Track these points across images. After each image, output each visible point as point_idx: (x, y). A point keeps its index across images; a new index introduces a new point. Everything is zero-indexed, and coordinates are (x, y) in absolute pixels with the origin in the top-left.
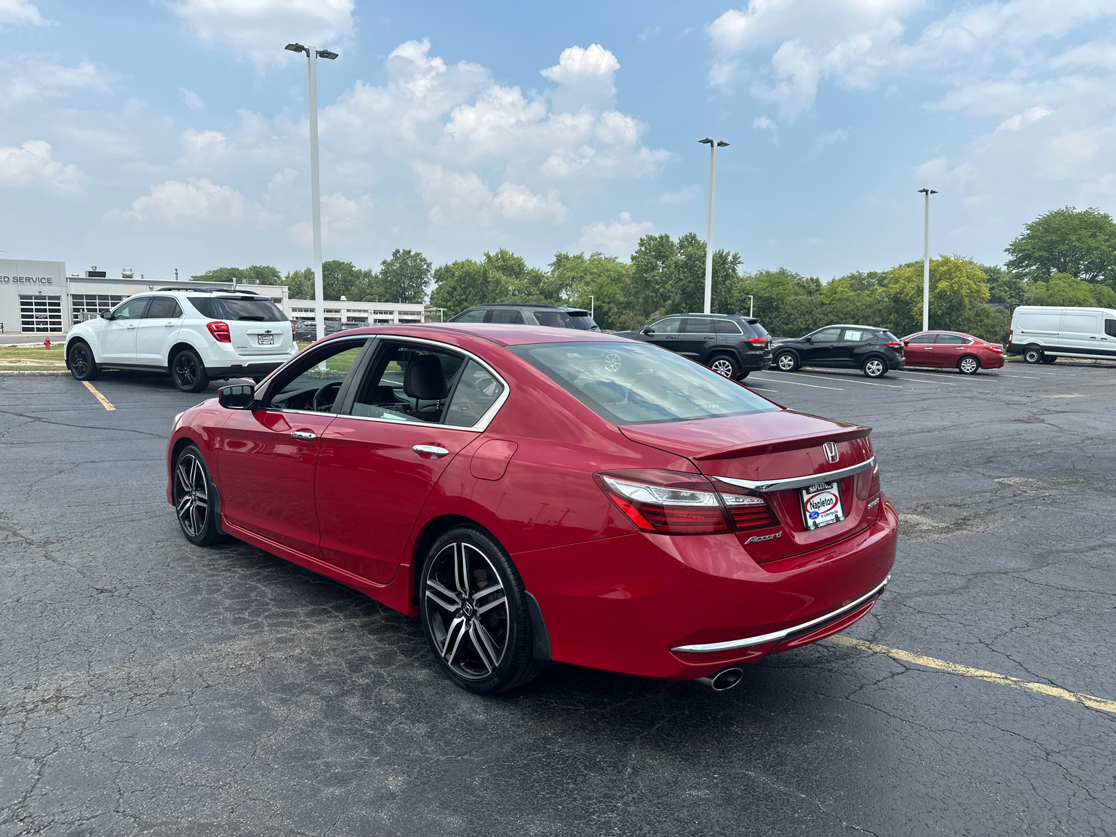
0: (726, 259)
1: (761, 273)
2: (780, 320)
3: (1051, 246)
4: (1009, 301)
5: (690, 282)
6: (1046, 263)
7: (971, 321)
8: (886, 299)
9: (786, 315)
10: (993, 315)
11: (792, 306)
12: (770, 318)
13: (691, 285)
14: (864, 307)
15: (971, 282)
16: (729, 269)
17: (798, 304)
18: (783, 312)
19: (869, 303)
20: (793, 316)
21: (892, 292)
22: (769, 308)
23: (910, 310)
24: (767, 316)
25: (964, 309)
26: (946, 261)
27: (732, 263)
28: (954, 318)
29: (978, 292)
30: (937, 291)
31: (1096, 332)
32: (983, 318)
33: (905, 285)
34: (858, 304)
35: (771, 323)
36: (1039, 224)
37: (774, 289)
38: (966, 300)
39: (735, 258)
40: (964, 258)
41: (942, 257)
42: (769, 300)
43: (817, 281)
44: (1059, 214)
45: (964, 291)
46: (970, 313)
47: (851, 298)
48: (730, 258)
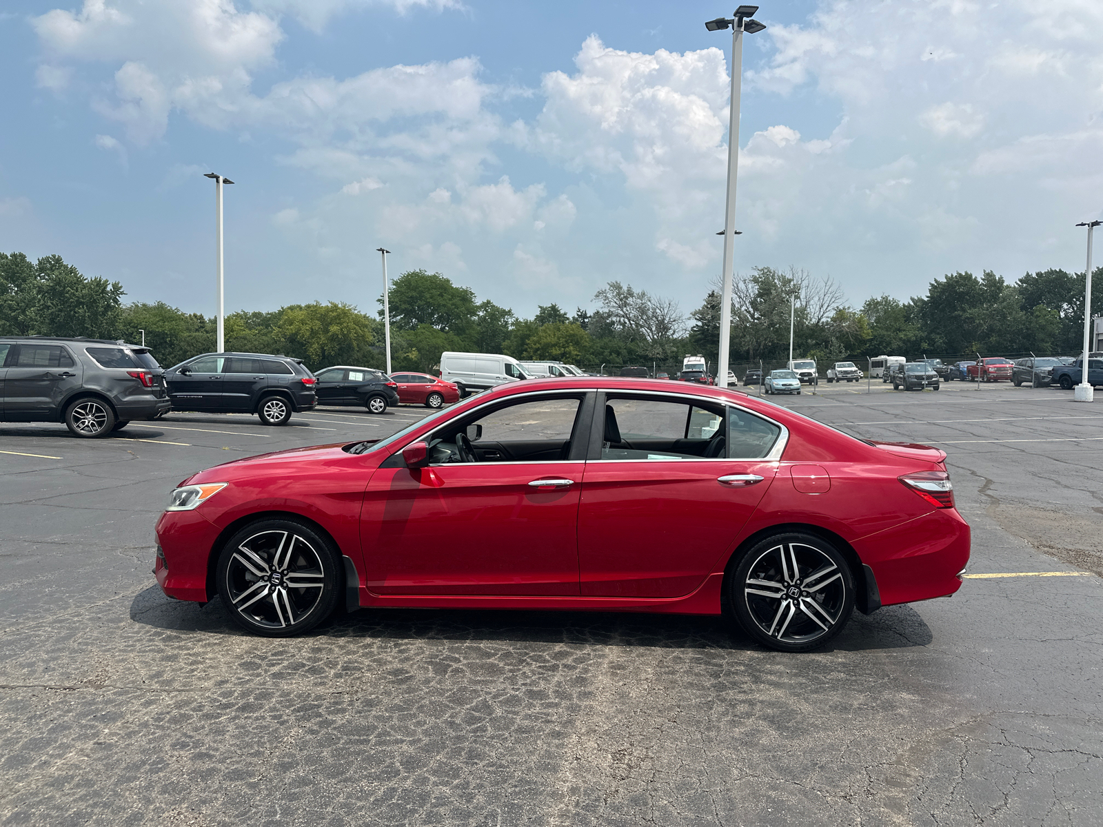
0: (105, 288)
1: (137, 306)
2: (175, 357)
3: (412, 301)
4: (377, 344)
5: (61, 310)
6: (409, 314)
7: (359, 361)
8: (283, 339)
9: (181, 352)
10: (377, 357)
11: (188, 342)
12: (163, 354)
13: (63, 314)
14: (262, 346)
15: (357, 327)
16: (110, 299)
17: (193, 341)
18: (178, 348)
19: (266, 342)
20: (189, 353)
21: (288, 333)
22: (161, 344)
23: (306, 351)
24: (160, 352)
25: (353, 350)
26: (335, 307)
27: (112, 293)
28: (345, 359)
29: (363, 336)
30: (330, 333)
31: (499, 373)
32: (369, 359)
33: (300, 327)
34: (257, 343)
35: (165, 360)
36: (402, 282)
37: (166, 323)
38: (355, 343)
39: (116, 288)
40: (350, 306)
41: (331, 303)
42: (162, 336)
43: (201, 317)
44: (414, 274)
45: (352, 335)
46: (358, 354)
47: (248, 337)
48: (109, 288)
